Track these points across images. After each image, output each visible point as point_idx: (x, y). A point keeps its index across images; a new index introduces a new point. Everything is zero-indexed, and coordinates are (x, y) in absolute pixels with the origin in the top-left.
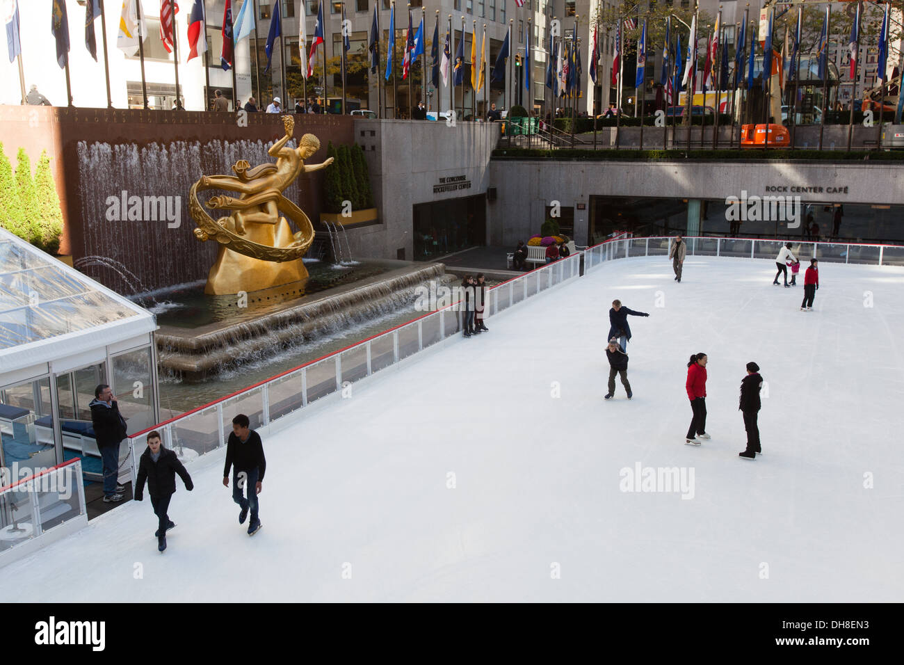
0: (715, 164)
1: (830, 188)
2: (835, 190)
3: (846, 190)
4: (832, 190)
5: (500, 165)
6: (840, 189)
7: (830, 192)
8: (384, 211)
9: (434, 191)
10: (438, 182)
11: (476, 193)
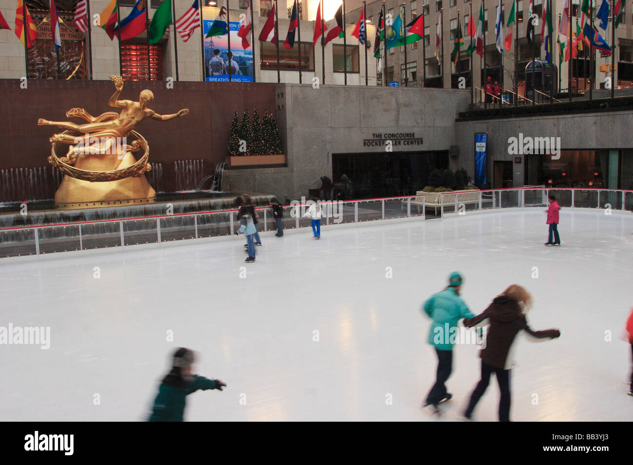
5: (462, 125)
8: (289, 157)
9: (365, 144)
10: (371, 137)
11: (431, 149)
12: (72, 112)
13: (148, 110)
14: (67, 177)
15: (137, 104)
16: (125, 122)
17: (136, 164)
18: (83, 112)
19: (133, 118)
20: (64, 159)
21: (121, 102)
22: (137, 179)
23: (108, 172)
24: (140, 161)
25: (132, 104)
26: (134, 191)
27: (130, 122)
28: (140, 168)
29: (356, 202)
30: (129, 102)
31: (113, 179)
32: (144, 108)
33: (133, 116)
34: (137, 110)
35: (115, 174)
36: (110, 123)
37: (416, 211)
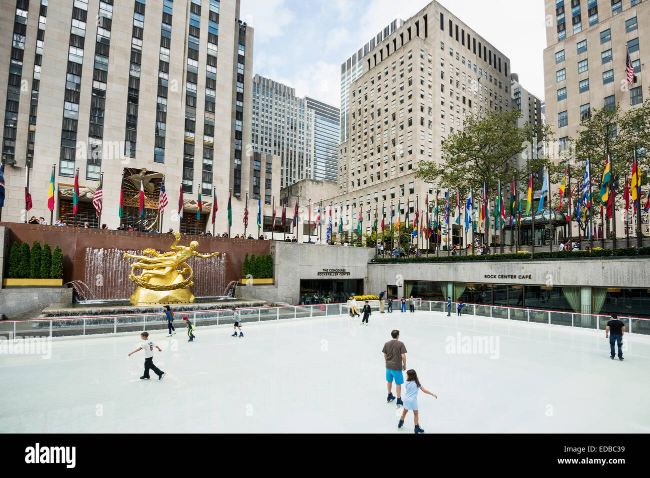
0: (458, 263)
1: (520, 276)
2: (523, 277)
3: (530, 277)
4: (522, 277)
5: (371, 266)
6: (527, 276)
7: (520, 278)
8: (276, 280)
9: (318, 274)
10: (322, 271)
11: (354, 278)
12: (148, 251)
13: (195, 252)
14: (139, 287)
15: (188, 249)
16: (179, 258)
17: (185, 281)
18: (154, 251)
19: (185, 256)
20: (139, 277)
21: (177, 246)
22: (184, 290)
23: (166, 285)
24: (187, 280)
25: (184, 248)
26: (182, 297)
27: (183, 258)
28: (187, 283)
29: (312, 306)
30: (183, 247)
31: (169, 290)
32: (192, 250)
33: (185, 254)
34: (187, 252)
35: (171, 287)
36: (170, 257)
37: (345, 311)
